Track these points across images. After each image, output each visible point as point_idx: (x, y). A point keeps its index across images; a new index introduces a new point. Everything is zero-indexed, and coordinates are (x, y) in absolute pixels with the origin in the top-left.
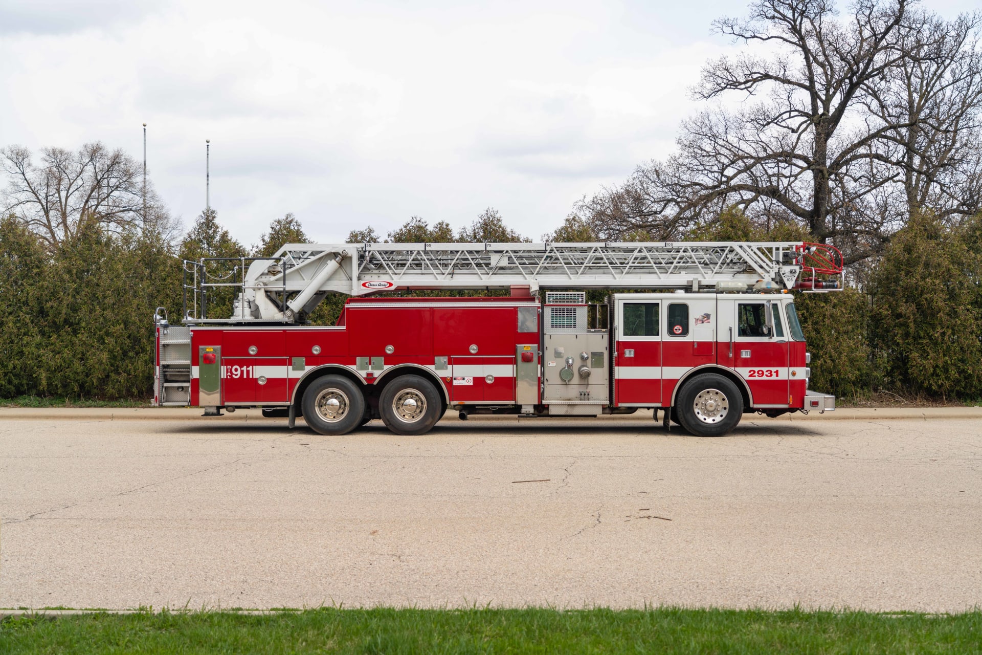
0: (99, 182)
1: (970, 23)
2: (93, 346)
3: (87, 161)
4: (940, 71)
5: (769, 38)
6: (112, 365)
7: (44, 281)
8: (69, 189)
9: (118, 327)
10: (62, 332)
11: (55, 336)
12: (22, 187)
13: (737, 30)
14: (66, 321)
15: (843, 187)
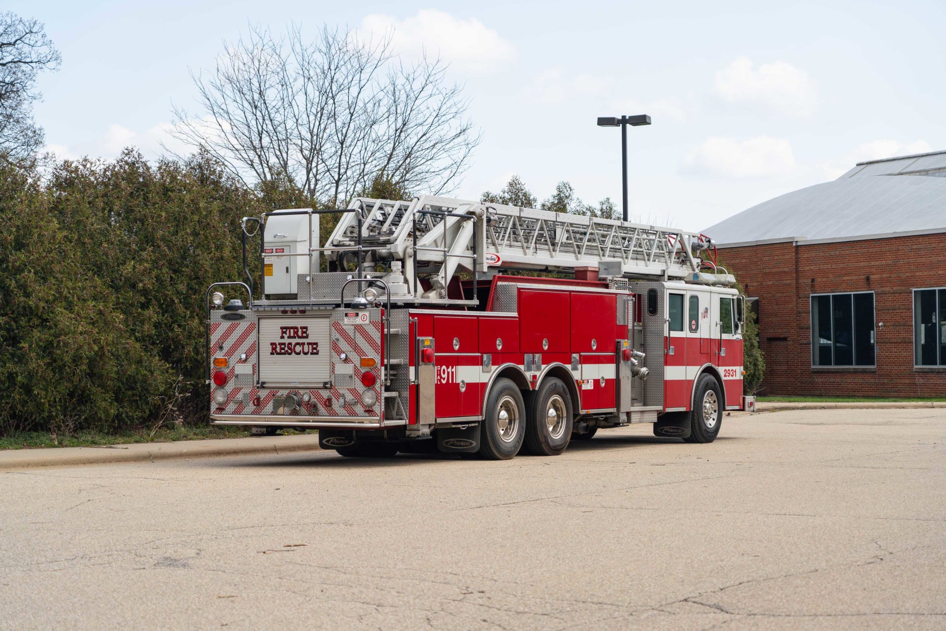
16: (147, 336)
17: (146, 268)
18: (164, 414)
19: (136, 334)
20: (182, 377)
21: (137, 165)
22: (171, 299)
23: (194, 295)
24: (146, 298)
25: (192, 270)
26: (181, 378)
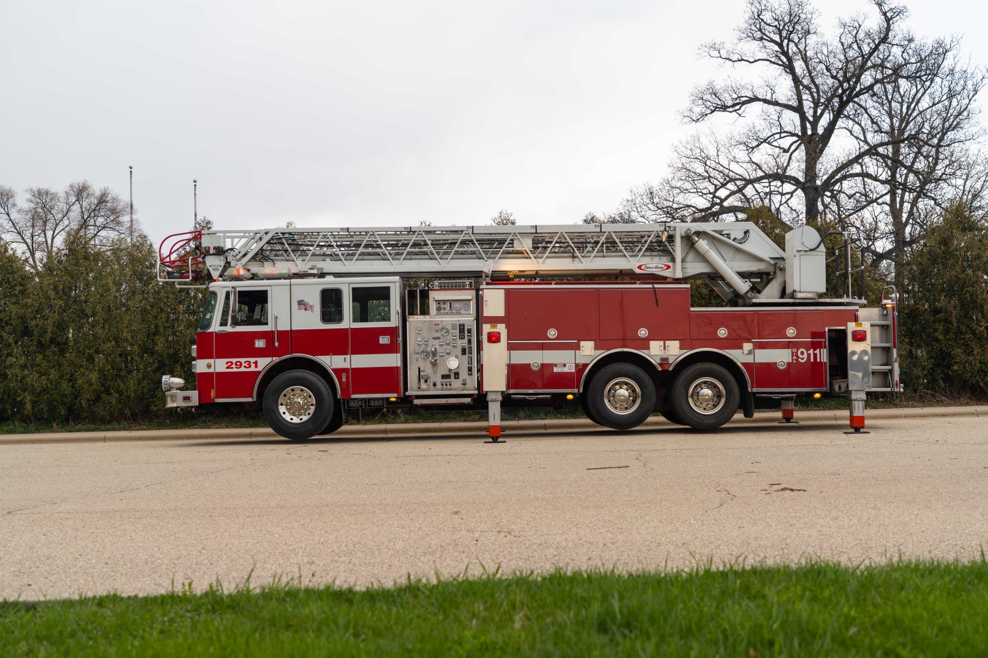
0: (85, 221)
1: (949, 46)
2: (82, 366)
3: (74, 200)
4: (919, 95)
5: (756, 61)
6: (102, 385)
7: (28, 298)
8: (55, 229)
9: (109, 344)
10: (48, 352)
11: (41, 356)
12: (7, 227)
13: (724, 55)
14: (52, 341)
15: (838, 203)
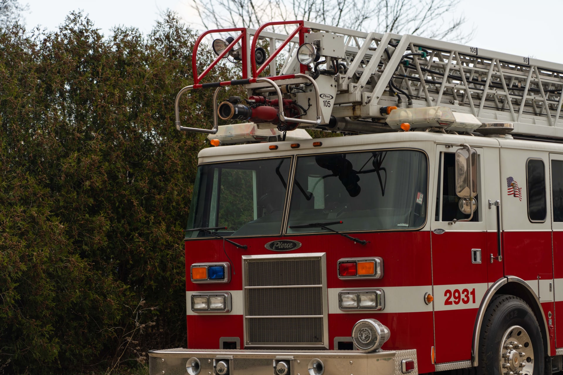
16: (98, 249)
17: (94, 161)
18: (122, 350)
19: (84, 247)
20: (144, 302)
21: (85, 34)
22: (129, 200)
23: (159, 194)
24: (95, 200)
25: (156, 163)
26: (142, 302)
